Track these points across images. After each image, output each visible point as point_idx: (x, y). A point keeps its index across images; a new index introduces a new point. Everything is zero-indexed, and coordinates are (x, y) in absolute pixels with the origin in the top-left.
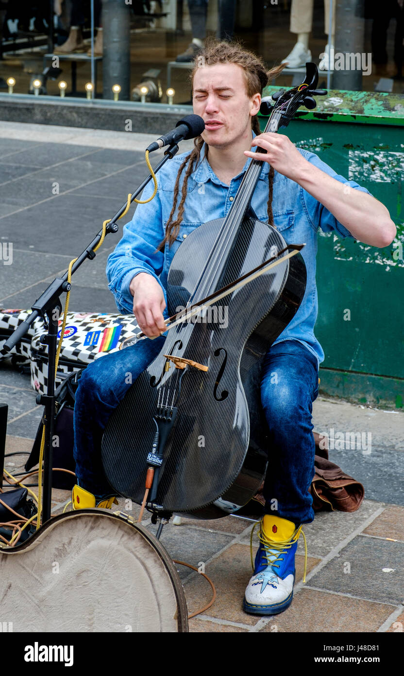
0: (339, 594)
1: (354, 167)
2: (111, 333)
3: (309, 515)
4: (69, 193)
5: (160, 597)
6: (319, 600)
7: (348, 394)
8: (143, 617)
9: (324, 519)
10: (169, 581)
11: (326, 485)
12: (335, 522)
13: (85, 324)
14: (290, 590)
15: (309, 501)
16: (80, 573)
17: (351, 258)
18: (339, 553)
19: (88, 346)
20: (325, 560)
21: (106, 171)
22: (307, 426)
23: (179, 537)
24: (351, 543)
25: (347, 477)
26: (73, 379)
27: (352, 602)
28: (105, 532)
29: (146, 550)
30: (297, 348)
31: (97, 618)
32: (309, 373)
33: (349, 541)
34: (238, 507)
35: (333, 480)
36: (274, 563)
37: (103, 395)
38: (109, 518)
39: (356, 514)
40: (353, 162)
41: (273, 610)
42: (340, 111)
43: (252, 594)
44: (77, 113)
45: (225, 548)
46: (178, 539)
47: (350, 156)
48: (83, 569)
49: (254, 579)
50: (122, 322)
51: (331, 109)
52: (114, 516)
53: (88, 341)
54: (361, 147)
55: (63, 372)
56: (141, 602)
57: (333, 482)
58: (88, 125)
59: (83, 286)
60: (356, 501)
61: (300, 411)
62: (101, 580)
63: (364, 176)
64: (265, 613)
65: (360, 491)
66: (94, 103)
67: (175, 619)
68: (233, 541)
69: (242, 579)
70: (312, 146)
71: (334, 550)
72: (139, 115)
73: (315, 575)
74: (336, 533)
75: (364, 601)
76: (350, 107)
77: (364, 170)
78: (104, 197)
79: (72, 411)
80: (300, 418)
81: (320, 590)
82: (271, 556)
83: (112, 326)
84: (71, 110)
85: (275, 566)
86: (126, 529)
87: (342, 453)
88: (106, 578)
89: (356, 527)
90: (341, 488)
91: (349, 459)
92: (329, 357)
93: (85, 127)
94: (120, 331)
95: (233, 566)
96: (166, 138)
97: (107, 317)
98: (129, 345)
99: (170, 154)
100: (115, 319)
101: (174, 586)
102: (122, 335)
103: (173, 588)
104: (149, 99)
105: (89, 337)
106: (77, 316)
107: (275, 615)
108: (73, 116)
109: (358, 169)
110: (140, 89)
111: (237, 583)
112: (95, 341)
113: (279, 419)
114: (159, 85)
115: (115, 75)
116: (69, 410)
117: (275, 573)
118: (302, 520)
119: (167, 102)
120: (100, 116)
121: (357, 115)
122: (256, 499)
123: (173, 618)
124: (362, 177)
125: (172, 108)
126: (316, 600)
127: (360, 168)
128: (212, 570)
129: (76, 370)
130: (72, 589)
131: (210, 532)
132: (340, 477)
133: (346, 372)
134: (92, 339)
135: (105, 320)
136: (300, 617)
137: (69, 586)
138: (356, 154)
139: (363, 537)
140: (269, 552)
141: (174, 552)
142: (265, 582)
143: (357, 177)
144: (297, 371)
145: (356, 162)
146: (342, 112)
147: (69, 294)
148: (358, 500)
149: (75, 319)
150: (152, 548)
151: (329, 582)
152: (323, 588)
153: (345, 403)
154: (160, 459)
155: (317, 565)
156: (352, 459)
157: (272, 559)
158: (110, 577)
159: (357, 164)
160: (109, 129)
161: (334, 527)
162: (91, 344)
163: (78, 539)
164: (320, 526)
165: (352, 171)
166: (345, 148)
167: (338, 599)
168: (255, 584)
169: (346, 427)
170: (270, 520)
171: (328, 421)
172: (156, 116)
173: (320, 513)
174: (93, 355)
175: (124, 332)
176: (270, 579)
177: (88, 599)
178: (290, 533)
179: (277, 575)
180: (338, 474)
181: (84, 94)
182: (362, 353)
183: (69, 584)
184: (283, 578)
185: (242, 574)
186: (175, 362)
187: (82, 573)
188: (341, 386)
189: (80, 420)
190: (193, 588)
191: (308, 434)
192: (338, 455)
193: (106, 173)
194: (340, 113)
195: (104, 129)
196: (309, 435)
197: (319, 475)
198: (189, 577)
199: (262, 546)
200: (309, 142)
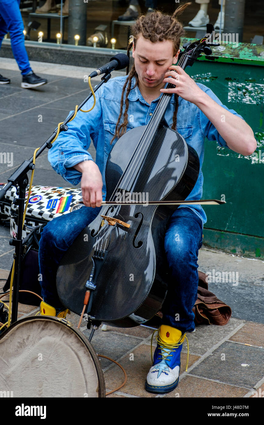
0: (211, 380)
1: (232, 93)
2: (65, 201)
3: (192, 326)
4: (43, 106)
5: (87, 377)
6: (198, 383)
7: (224, 246)
8: (75, 390)
9: (203, 330)
10: (93, 366)
11: (206, 307)
12: (211, 332)
13: (47, 194)
14: (177, 376)
15: (192, 317)
16: (34, 359)
17: (228, 155)
18: (213, 353)
19: (49, 209)
20: (203, 357)
21: (68, 93)
22: (195, 265)
23: (105, 339)
24: (221, 346)
25: (220, 302)
26: (38, 231)
27: (220, 386)
28: (52, 332)
29: (78, 345)
30: (188, 213)
31: (45, 390)
32: (196, 230)
33: (220, 345)
34: (146, 320)
35: (210, 304)
36: (167, 358)
37: (58, 243)
38: (55, 323)
39: (226, 327)
40: (231, 89)
41: (166, 390)
42: (223, 55)
43: (151, 378)
44: (50, 53)
45: (136, 347)
46: (104, 340)
47: (229, 85)
48: (36, 356)
49: (153, 369)
50: (72, 193)
51: (218, 54)
52: (58, 321)
53: (49, 206)
54: (237, 80)
55: (32, 226)
56: (74, 380)
57: (210, 305)
58: (57, 61)
59: (48, 169)
60: (225, 318)
61: (191, 255)
62: (48, 364)
63: (239, 99)
64: (160, 391)
65: (229, 312)
66: (62, 47)
67: (96, 391)
68: (141, 342)
69: (146, 368)
70: (204, 78)
71: (210, 351)
72: (91, 55)
73: (196, 367)
74: (211, 339)
75: (228, 385)
76: (230, 52)
77: (239, 95)
78: (66, 110)
79: (36, 252)
80: (190, 259)
81: (199, 377)
82: (165, 353)
83: (66, 196)
84: (46, 51)
85: (167, 360)
86: (65, 330)
87: (218, 286)
88: (51, 363)
89: (225, 336)
90: (216, 309)
91: (223, 290)
92: (211, 221)
93: (55, 62)
94: (71, 199)
95: (140, 359)
96: (103, 68)
97: (63, 190)
98: (76, 209)
99: (105, 80)
100: (68, 191)
101: (97, 370)
102: (72, 202)
103: (96, 371)
104: (98, 45)
105: (50, 203)
106: (42, 188)
107: (167, 393)
108: (47, 55)
109: (234, 94)
110: (93, 38)
111: (142, 371)
112: (54, 206)
113: (176, 260)
114: (106, 36)
115: (77, 28)
116: (34, 251)
117: (167, 365)
118: (187, 329)
119: (111, 48)
120: (66, 55)
121: (235, 58)
122: (158, 315)
123: (95, 391)
124: (237, 100)
125: (114, 52)
126: (196, 383)
127: (235, 94)
128: (126, 361)
129: (40, 225)
130: (28, 370)
131: (126, 336)
132: (215, 301)
133: (223, 232)
134: (52, 204)
135: (61, 192)
136: (184, 394)
137: (26, 367)
138: (233, 85)
139: (229, 342)
140: (163, 351)
141: (101, 349)
142: (161, 370)
143: (234, 100)
144: (189, 228)
145: (233, 90)
146: (224, 56)
147: (33, 172)
148: (227, 318)
149: (41, 191)
150: (83, 344)
151: (205, 372)
152: (201, 376)
153: (221, 252)
154: (95, 285)
155: (197, 361)
156: (224, 290)
157: (165, 355)
158: (54, 362)
159: (234, 91)
160: (71, 64)
161: (210, 335)
162: (51, 207)
163: (33, 336)
164: (201, 334)
165: (230, 96)
166: (226, 80)
167: (210, 383)
168: (154, 372)
169: (221, 269)
170: (165, 329)
171: (210, 264)
172: (103, 56)
173: (201, 326)
174: (52, 215)
175: (74, 200)
176: (164, 368)
177: (38, 377)
178: (178, 338)
179: (169, 366)
180: (214, 300)
181: (55, 41)
182: (234, 219)
183: (27, 366)
184: (172, 368)
185: (146, 365)
186: (108, 220)
187: (35, 359)
188: (219, 241)
189: (43, 260)
190: (113, 373)
191: (195, 270)
192: (215, 287)
193: (68, 94)
194: (223, 57)
195: (68, 65)
196: (195, 272)
197: (201, 300)
198: (110, 366)
199: (159, 346)
200: (202, 75)
